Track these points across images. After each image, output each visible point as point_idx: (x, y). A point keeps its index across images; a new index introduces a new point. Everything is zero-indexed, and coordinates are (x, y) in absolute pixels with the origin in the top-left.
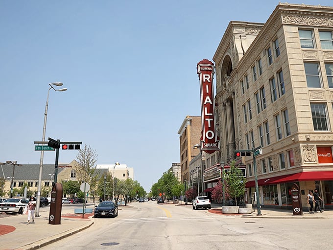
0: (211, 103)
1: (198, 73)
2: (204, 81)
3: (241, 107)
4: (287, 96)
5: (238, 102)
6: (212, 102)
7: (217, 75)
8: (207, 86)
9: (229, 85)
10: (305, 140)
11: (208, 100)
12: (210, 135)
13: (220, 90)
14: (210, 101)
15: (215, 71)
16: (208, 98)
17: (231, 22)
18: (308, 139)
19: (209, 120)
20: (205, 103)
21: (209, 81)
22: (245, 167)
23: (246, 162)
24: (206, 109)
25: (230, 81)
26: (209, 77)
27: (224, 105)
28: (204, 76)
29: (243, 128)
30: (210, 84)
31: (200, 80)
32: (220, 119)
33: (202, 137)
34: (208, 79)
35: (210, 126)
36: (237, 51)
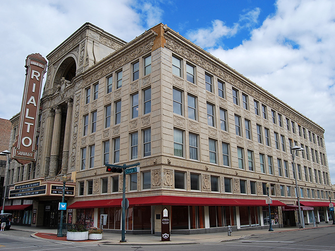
0: (35, 105)
1: (26, 66)
2: (32, 77)
3: (81, 117)
4: (152, 116)
5: (77, 110)
6: (37, 105)
7: (48, 76)
8: (34, 85)
9: (66, 90)
10: (167, 163)
11: (32, 101)
12: (27, 141)
13: (50, 93)
14: (34, 103)
15: (47, 70)
16: (32, 98)
17: (88, 23)
18: (169, 163)
19: (29, 124)
20: (28, 103)
21: (38, 79)
22: (75, 185)
23: (76, 179)
24: (28, 110)
25: (68, 85)
26: (39, 75)
27: (53, 111)
28: (33, 71)
29: (79, 140)
30: (39, 83)
31: (26, 75)
32: (43, 125)
33: (16, 144)
34: (37, 77)
35: (28, 131)
36: (87, 56)
